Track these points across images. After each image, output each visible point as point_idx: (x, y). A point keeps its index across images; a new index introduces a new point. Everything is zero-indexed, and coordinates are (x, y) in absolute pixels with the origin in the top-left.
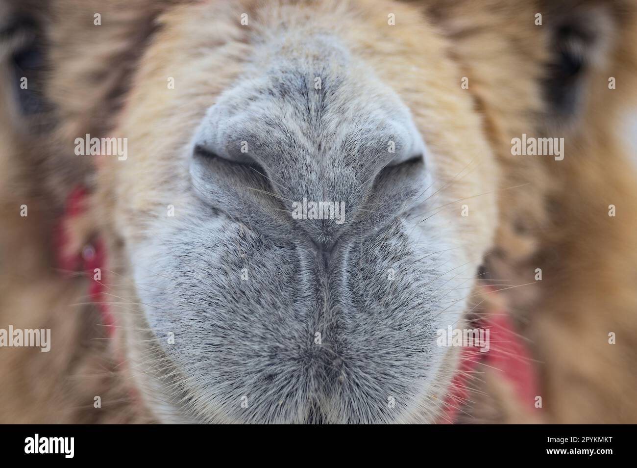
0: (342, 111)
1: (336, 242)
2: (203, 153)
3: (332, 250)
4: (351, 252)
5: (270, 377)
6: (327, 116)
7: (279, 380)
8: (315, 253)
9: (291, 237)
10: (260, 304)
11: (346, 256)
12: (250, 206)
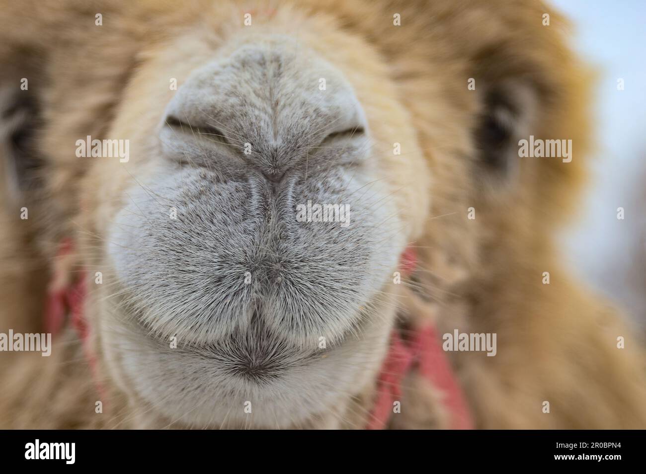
0: (296, 77)
1: (284, 175)
2: (173, 122)
3: (279, 181)
4: (296, 184)
5: (220, 280)
6: (282, 81)
7: (227, 282)
8: (265, 180)
9: (245, 171)
10: (213, 223)
11: (292, 185)
12: (210, 151)
